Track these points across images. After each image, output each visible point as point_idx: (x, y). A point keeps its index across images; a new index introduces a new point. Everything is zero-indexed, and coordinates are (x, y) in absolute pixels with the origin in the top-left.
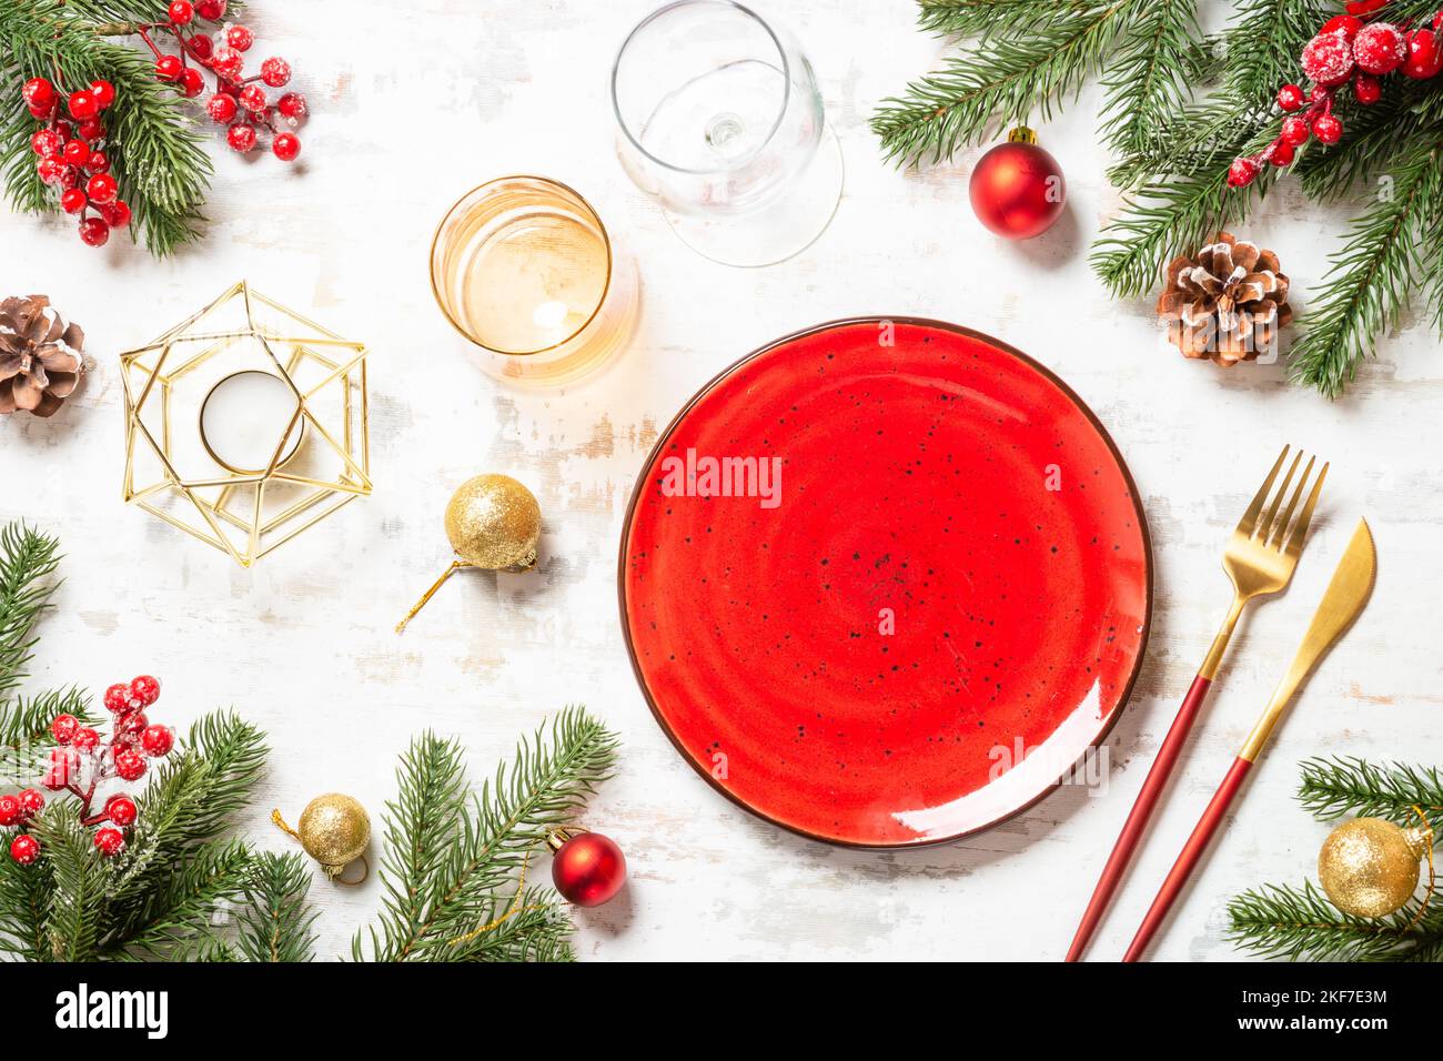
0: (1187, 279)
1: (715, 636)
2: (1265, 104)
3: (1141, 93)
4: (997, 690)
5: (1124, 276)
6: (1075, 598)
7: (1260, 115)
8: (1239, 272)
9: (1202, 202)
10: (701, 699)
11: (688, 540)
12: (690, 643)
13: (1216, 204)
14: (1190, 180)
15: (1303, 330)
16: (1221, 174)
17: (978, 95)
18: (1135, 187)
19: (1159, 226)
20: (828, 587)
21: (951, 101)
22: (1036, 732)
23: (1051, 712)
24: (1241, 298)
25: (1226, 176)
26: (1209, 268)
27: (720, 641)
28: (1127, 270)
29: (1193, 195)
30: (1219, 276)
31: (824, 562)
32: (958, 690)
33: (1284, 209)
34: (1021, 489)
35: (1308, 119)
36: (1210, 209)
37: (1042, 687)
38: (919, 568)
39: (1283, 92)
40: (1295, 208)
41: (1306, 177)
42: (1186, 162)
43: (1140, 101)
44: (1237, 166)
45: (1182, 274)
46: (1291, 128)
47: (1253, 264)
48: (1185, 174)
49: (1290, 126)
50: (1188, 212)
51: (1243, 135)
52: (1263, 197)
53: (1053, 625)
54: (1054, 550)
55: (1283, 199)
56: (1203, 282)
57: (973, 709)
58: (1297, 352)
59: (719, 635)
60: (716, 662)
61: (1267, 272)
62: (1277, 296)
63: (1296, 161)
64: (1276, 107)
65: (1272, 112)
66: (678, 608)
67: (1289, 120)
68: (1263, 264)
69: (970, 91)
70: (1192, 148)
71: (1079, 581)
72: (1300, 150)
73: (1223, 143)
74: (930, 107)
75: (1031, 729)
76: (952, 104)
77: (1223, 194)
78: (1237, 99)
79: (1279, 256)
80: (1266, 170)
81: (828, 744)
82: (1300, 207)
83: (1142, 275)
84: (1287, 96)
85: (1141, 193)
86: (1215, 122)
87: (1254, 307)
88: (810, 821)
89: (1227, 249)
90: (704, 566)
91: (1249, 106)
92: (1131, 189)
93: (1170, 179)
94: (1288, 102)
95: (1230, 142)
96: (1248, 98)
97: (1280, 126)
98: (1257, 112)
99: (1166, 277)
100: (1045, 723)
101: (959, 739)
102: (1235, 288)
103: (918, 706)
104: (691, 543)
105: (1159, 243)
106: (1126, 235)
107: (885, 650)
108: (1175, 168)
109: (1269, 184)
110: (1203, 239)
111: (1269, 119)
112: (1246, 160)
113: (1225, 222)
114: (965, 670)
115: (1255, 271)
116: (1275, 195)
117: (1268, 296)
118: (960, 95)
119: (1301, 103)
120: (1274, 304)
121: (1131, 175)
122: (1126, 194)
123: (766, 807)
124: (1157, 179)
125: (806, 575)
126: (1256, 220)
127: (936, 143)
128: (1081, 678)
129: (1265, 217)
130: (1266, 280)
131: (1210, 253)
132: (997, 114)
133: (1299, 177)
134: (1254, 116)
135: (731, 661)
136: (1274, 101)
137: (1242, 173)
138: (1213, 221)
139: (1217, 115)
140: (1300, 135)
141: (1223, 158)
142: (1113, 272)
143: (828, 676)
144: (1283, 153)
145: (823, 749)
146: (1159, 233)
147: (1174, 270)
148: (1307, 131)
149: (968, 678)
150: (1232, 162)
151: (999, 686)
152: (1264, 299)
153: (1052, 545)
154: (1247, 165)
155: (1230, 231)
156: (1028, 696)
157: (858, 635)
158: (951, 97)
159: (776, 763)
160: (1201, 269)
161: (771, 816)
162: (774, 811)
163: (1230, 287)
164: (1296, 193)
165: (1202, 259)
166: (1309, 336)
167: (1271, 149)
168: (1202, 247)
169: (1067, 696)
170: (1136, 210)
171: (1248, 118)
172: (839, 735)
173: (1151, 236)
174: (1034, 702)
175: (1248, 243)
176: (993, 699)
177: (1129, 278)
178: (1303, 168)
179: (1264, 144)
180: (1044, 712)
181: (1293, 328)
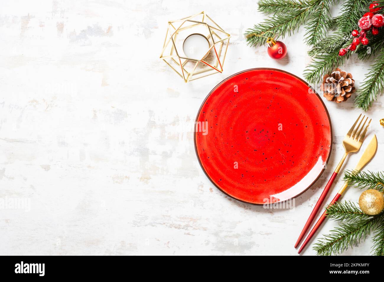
0: (329, 80)
1: (219, 152)
2: (348, 35)
3: (315, 31)
4: (293, 163)
5: (312, 79)
6: (312, 139)
7: (347, 38)
8: (342, 79)
9: (332, 60)
10: (216, 168)
11: (211, 127)
12: (213, 154)
13: (336, 61)
14: (329, 55)
15: (358, 94)
16: (337, 53)
17: (272, 29)
18: (315, 56)
19: (321, 66)
20: (248, 138)
21: (265, 30)
22: (303, 174)
23: (307, 168)
24: (342, 85)
25: (338, 54)
26: (334, 78)
27: (221, 153)
28: (313, 77)
29: (330, 58)
30: (337, 80)
31: (247, 132)
32: (283, 164)
33: (353, 63)
34: (297, 111)
35: (360, 38)
36: (334, 62)
37: (304, 162)
38: (271, 133)
39: (353, 32)
40: (356, 62)
41: (359, 54)
42: (328, 50)
43: (315, 32)
44: (341, 50)
45: (327, 79)
46: (355, 41)
47: (346, 76)
48: (328, 53)
49: (355, 40)
50: (329, 63)
51: (343, 43)
52: (348, 59)
53: (307, 146)
54: (306, 127)
55: (353, 60)
56: (333, 81)
57: (287, 168)
58: (357, 100)
59: (220, 151)
60: (220, 159)
61: (349, 79)
62: (352, 85)
63: (356, 50)
64: (351, 36)
65: (350, 37)
66: (210, 145)
67: (355, 39)
68: (348, 77)
69: (270, 28)
70: (329, 46)
71: (313, 134)
72: (358, 47)
73: (338, 45)
74: (260, 31)
75: (302, 173)
76: (265, 31)
77: (337, 58)
78: (341, 34)
79: (352, 75)
80: (349, 52)
81: (250, 179)
82: (357, 62)
83: (316, 79)
84: (354, 33)
85: (316, 58)
86: (335, 39)
87: (346, 88)
88: (246, 198)
89: (339, 73)
90: (216, 134)
91: (344, 35)
92: (314, 57)
93: (324, 54)
94: (355, 34)
95: (339, 45)
96: (344, 33)
97: (352, 40)
98: (346, 37)
99: (323, 80)
100: (306, 171)
101: (283, 176)
102: (341, 82)
103: (273, 168)
104: (212, 128)
105: (321, 70)
106: (312, 68)
107: (263, 154)
108: (325, 51)
109: (349, 55)
110: (332, 70)
111: (349, 39)
112: (344, 49)
113: (338, 66)
114: (284, 158)
115: (346, 78)
116: (351, 59)
117: (350, 85)
118: (268, 29)
119: (358, 34)
120: (351, 87)
121: (314, 53)
122: (312, 58)
123: (235, 195)
124: (320, 54)
125: (242, 135)
126: (346, 65)
127: (261, 41)
128: (314, 159)
129: (349, 64)
130: (349, 80)
131: (335, 73)
132: (277, 34)
133: (357, 54)
134: (346, 38)
135: (224, 158)
136: (351, 34)
137: (343, 52)
138: (335, 65)
139: (336, 38)
140: (358, 43)
141: (338, 49)
142: (309, 78)
143: (249, 161)
144: (353, 48)
145: (248, 180)
146: (321, 68)
147: (325, 78)
148: (359, 42)
149: (285, 160)
150: (340, 50)
151: (293, 162)
152: (349, 85)
153: (306, 125)
154: (344, 50)
155: (339, 68)
156: (301, 164)
157: (256, 150)
158: (265, 29)
159: (237, 184)
160: (332, 78)
161: (236, 198)
162: (237, 196)
163: (340, 82)
164: (356, 58)
165: (332, 75)
166: (360, 95)
167: (350, 46)
168: (332, 73)
169: (311, 164)
170: (315, 62)
171: (344, 39)
172: (253, 176)
173: (319, 69)
174: (303, 166)
175: (344, 71)
176: (292, 165)
177: (313, 79)
178: (358, 52)
179: (348, 45)
180: (305, 168)
181: (356, 93)
